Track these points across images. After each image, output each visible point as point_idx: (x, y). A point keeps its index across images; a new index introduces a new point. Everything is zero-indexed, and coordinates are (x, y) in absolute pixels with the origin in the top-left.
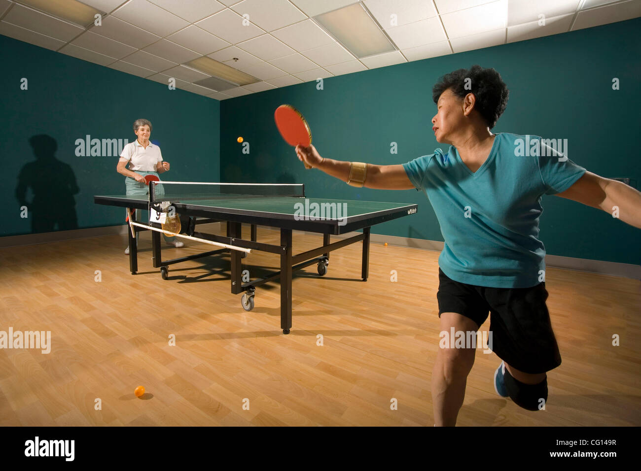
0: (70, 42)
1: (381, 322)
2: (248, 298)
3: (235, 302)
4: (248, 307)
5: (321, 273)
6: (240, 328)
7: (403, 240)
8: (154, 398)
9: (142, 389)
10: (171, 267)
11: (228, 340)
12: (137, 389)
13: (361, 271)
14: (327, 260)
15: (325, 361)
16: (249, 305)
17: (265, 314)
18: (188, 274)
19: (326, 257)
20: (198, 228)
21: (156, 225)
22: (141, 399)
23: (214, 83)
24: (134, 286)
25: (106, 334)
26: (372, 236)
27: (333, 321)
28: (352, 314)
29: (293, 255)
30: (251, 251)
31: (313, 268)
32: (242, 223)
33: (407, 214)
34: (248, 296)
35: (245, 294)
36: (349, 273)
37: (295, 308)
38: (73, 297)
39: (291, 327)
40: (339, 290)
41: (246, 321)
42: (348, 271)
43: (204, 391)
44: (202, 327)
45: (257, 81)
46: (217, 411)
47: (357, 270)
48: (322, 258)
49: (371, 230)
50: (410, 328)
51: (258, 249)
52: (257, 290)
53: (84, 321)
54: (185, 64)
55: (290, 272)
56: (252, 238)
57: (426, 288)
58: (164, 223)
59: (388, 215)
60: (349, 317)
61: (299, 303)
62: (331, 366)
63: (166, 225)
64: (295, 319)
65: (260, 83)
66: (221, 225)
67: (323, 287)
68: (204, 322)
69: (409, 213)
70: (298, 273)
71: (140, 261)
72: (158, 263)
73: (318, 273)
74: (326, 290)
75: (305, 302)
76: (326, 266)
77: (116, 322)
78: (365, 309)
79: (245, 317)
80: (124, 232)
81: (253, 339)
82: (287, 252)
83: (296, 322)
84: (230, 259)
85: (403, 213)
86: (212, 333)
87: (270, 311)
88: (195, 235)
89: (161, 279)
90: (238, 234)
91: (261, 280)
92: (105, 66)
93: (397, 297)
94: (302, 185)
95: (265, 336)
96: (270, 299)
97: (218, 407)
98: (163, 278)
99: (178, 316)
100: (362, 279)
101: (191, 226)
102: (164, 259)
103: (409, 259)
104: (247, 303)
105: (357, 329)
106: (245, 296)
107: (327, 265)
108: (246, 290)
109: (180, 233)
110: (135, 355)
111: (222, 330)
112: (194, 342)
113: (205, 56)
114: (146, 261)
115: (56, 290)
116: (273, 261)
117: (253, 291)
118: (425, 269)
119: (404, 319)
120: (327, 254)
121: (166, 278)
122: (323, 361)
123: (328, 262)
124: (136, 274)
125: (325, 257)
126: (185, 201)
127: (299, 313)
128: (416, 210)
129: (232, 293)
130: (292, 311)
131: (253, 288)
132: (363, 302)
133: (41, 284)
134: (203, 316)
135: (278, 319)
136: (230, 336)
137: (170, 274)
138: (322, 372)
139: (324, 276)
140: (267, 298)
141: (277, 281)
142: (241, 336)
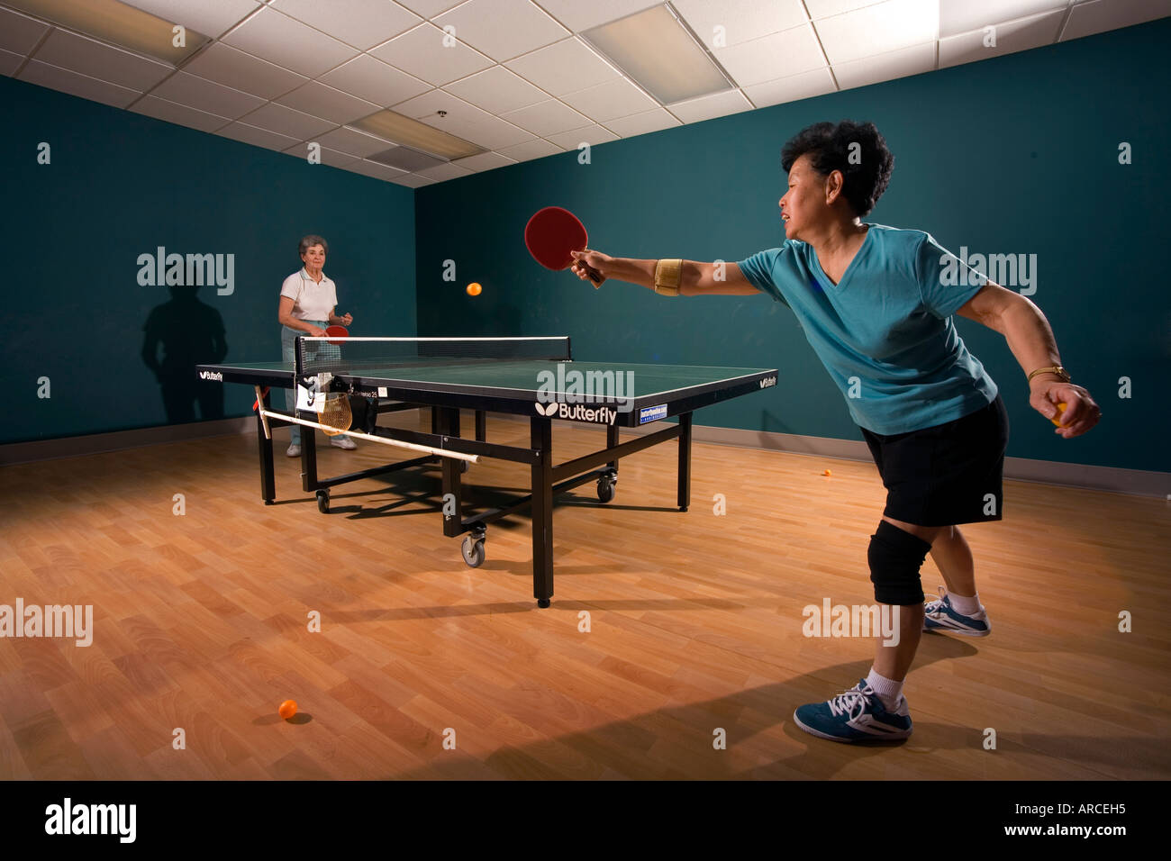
0: (149, 92)
1: (715, 585)
2: (474, 543)
3: (450, 552)
4: (474, 560)
5: (604, 498)
6: (462, 598)
7: (753, 435)
8: (313, 721)
9: (293, 707)
10: (334, 491)
11: (440, 619)
12: (283, 705)
13: (677, 493)
14: (614, 475)
15: (616, 656)
16: (476, 556)
17: (505, 573)
18: (364, 503)
19: (613, 468)
20: (383, 420)
21: (307, 415)
22: (293, 723)
23: (404, 156)
24: (270, 524)
25: (225, 610)
26: (696, 430)
27: (628, 584)
28: (662, 572)
29: (553, 466)
30: (478, 460)
31: (590, 490)
32: (461, 410)
33: (759, 388)
34: (474, 541)
35: (469, 538)
36: (654, 498)
37: (559, 562)
38: (165, 546)
39: (552, 594)
40: (637, 528)
41: (471, 584)
42: (653, 493)
43: (400, 709)
44: (395, 596)
45: (482, 150)
46: (425, 744)
47: (670, 492)
48: (604, 470)
49: (693, 418)
50: (767, 595)
51: (490, 456)
52: (490, 530)
53: (185, 588)
54: (353, 124)
55: (549, 497)
56: (477, 436)
57: (795, 523)
58: (322, 412)
59: (723, 390)
60: (656, 575)
61: (566, 551)
62: (625, 664)
63: (324, 415)
64: (559, 582)
65: (487, 154)
66: (421, 414)
67: (609, 522)
68: (396, 588)
69: (762, 386)
70: (563, 498)
71: (278, 481)
72: (311, 482)
73: (596, 496)
74: (614, 527)
75: (576, 551)
76: (612, 486)
77: (241, 589)
78: (686, 561)
79: (468, 577)
80: (250, 427)
81: (484, 618)
82: (542, 461)
83: (562, 587)
84: (439, 474)
85: (751, 385)
86: (411, 607)
87: (514, 567)
88: (378, 432)
89: (317, 511)
90: (454, 429)
91: (495, 511)
92: (210, 132)
93: (742, 539)
94: (566, 338)
95: (505, 612)
96: (515, 545)
97: (427, 738)
98: (320, 509)
99: (351, 578)
100: (679, 508)
101: (370, 415)
102: (321, 477)
103: (763, 470)
104: (473, 553)
105: (673, 598)
106: (468, 541)
107: (615, 483)
108: (470, 530)
109: (351, 430)
110: (276, 646)
111: (429, 602)
112: (379, 622)
113: (387, 110)
114: (290, 481)
115: (133, 533)
116: (518, 477)
117: (483, 532)
118: (794, 488)
119: (756, 578)
120: (613, 462)
121: (326, 510)
122: (612, 655)
123: (615, 478)
124: (272, 503)
125: (610, 468)
126: (359, 372)
127: (565, 571)
128: (774, 379)
129: (445, 534)
130: (554, 566)
131: (483, 526)
132: (681, 549)
133: (108, 523)
134: (394, 577)
135: (529, 580)
136: (441, 612)
137: (333, 504)
138: (610, 675)
139: (610, 503)
140: (508, 544)
141: (526, 514)
142: (461, 612)
